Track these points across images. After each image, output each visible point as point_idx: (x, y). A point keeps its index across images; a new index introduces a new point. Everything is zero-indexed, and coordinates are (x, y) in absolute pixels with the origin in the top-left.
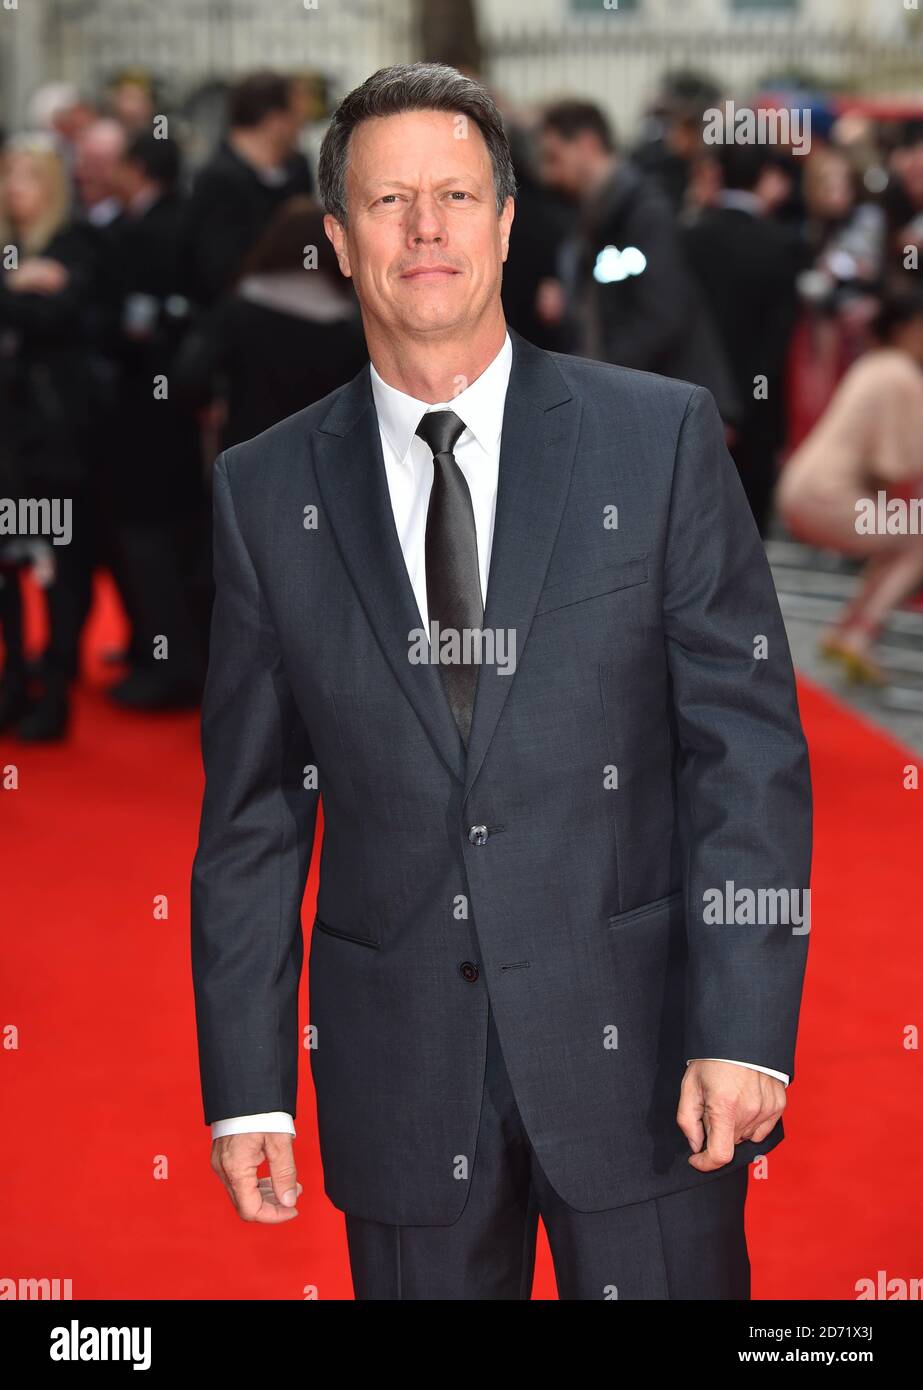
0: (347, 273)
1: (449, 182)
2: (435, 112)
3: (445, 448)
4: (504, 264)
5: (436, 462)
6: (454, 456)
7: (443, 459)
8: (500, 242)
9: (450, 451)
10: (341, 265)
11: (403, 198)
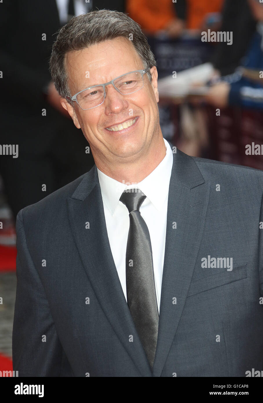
0: (79, 127)
1: (121, 78)
2: (106, 41)
3: (135, 208)
4: (158, 103)
5: (131, 216)
6: (140, 213)
7: (135, 215)
8: (154, 93)
9: (138, 211)
10: (75, 123)
11: (100, 91)
